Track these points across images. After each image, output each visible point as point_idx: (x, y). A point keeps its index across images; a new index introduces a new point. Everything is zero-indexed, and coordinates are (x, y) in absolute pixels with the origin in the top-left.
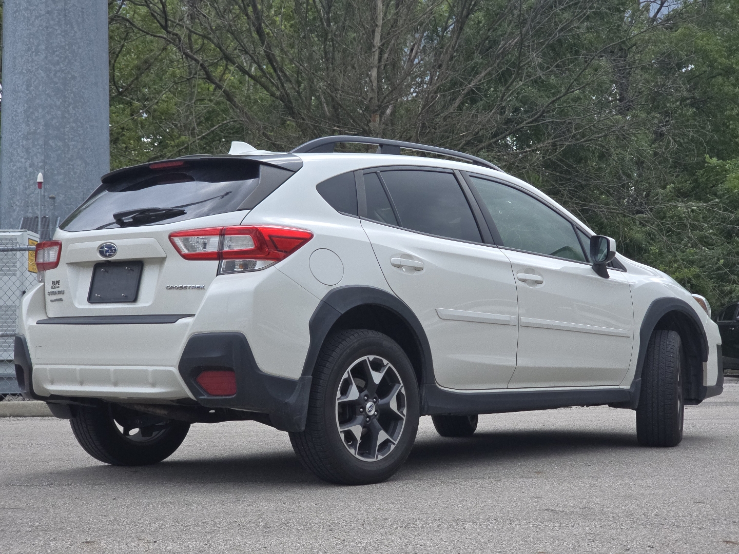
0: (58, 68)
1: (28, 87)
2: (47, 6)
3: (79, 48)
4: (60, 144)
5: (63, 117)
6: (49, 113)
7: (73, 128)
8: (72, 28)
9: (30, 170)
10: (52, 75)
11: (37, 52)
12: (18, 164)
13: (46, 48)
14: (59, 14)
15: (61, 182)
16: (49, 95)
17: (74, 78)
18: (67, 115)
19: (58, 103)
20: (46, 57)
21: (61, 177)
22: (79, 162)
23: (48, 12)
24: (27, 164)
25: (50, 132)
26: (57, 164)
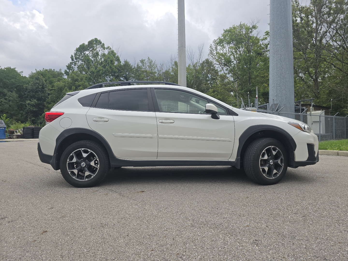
0: (279, 72)
1: (273, 77)
2: (276, 59)
3: (284, 66)
4: (280, 88)
5: (280, 82)
6: (277, 82)
7: (283, 84)
8: (282, 62)
9: (273, 94)
10: (278, 73)
11: (274, 69)
12: (272, 93)
13: (276, 68)
14: (279, 60)
15: (280, 96)
16: (277, 78)
17: (283, 73)
18: (281, 81)
19: (279, 79)
20: (276, 70)
21: (280, 95)
22: (284, 91)
23: (277, 60)
24: (273, 93)
25: (277, 85)
26: (279, 92)
